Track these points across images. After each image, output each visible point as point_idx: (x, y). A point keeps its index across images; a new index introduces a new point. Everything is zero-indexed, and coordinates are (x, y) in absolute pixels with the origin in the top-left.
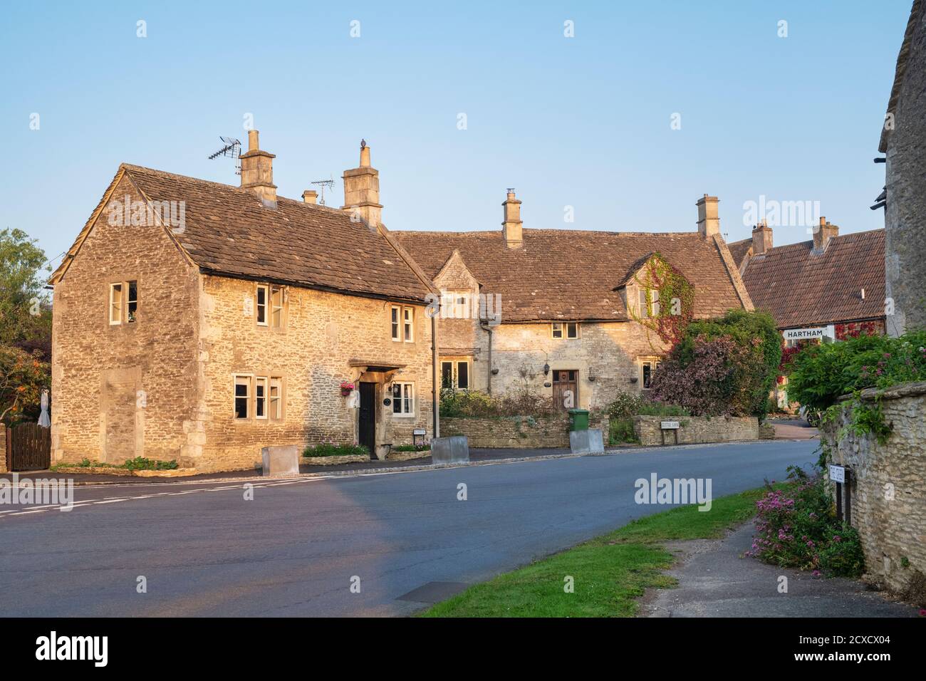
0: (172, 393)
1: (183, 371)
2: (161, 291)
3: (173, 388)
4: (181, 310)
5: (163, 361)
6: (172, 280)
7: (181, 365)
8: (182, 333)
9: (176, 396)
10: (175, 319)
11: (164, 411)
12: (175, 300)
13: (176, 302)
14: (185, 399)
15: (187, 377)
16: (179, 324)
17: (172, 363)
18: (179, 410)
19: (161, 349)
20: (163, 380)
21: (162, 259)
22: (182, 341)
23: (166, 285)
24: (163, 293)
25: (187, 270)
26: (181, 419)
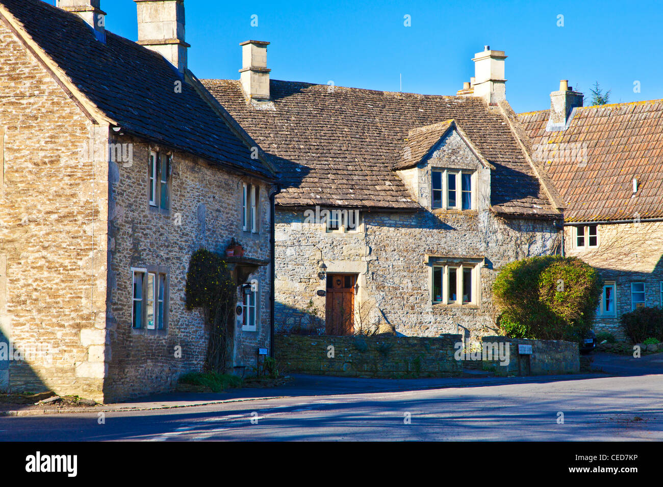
0: (61, 292)
1: (80, 263)
2: (42, 154)
3: (63, 285)
4: (77, 181)
5: (45, 248)
6: (61, 140)
7: (78, 254)
8: (79, 213)
9: (69, 295)
10: (68, 192)
11: (47, 316)
12: (67, 167)
13: (69, 170)
14: (84, 301)
15: (89, 272)
16: (74, 200)
17: (61, 252)
18: (73, 315)
19: (42, 233)
20: (46, 274)
21: (43, 110)
22: (79, 223)
23: (50, 146)
24: (45, 157)
25: (88, 128)
26: (79, 327)
